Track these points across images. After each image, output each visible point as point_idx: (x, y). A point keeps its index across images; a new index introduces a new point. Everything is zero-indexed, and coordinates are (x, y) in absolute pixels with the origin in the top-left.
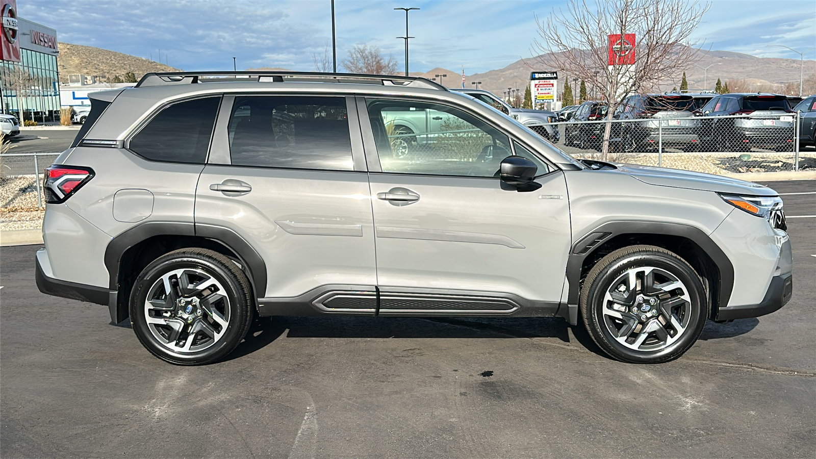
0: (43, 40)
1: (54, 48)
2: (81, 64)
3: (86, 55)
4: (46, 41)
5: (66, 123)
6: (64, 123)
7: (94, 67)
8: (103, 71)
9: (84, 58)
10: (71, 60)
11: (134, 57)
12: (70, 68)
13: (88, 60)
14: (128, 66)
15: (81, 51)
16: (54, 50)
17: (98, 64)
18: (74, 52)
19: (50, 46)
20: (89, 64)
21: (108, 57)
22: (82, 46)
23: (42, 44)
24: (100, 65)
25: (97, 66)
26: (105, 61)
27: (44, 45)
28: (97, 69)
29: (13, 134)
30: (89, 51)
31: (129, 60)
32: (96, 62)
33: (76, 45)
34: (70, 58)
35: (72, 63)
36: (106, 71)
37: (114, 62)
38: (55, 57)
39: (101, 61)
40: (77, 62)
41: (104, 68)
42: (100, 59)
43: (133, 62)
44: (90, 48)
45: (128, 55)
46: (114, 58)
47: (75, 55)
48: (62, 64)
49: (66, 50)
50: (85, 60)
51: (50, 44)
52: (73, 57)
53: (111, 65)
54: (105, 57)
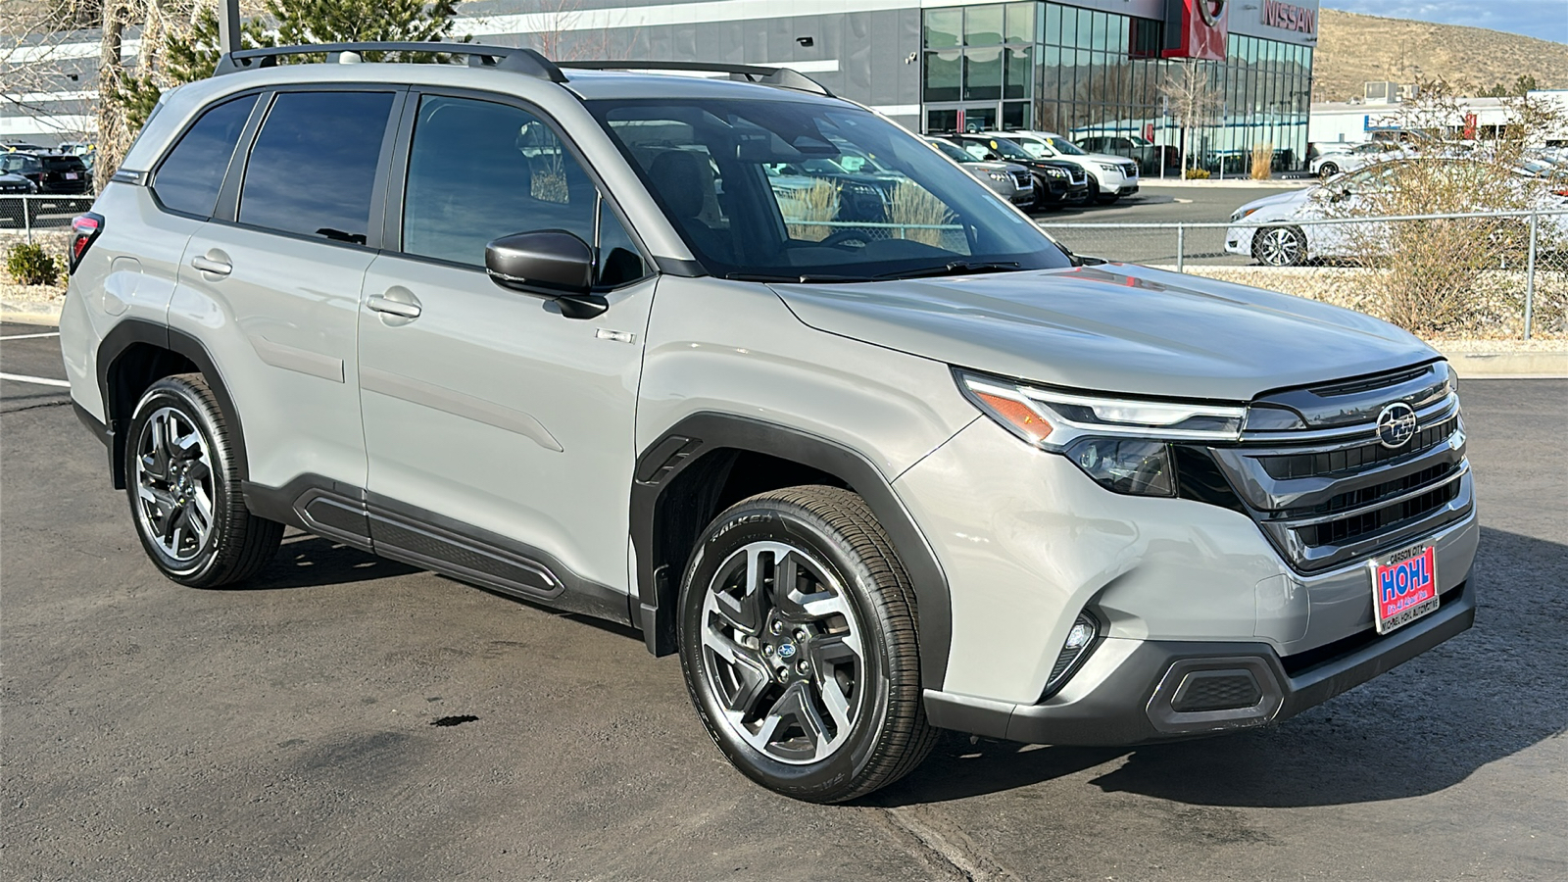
0: (1285, 17)
1: (1309, 32)
2: (1451, 62)
3: (1464, 45)
4: (1294, 19)
5: (1260, 174)
6: (1257, 174)
7: (1475, 68)
8: (1492, 75)
9: (1458, 51)
10: (1433, 55)
11: (1562, 46)
12: (1428, 70)
13: (1466, 54)
14: (1546, 64)
15: (1455, 37)
16: (1309, 36)
17: (1485, 61)
18: (1441, 39)
19: (1301, 28)
20: (1467, 62)
21: (1508, 49)
22: (1460, 27)
23: (1283, 24)
24: (1489, 63)
25: (1481, 66)
26: (1499, 54)
27: (1287, 28)
28: (1481, 70)
29: (1123, 193)
30: (1470, 35)
31: (1549, 52)
32: (1480, 58)
33: (1447, 26)
34: (1432, 52)
35: (1434, 61)
36: (1498, 75)
37: (1517, 57)
38: (1309, 49)
39: (1492, 55)
40: (1444, 58)
41: (1496, 70)
42: (1490, 52)
43: (1558, 57)
44: (1475, 31)
45: (1551, 42)
46: (1519, 49)
47: (1443, 45)
48: (1415, 63)
49: (1427, 36)
50: (1462, 55)
51: (1301, 24)
52: (1438, 50)
53: (1511, 63)
54: (1501, 47)
